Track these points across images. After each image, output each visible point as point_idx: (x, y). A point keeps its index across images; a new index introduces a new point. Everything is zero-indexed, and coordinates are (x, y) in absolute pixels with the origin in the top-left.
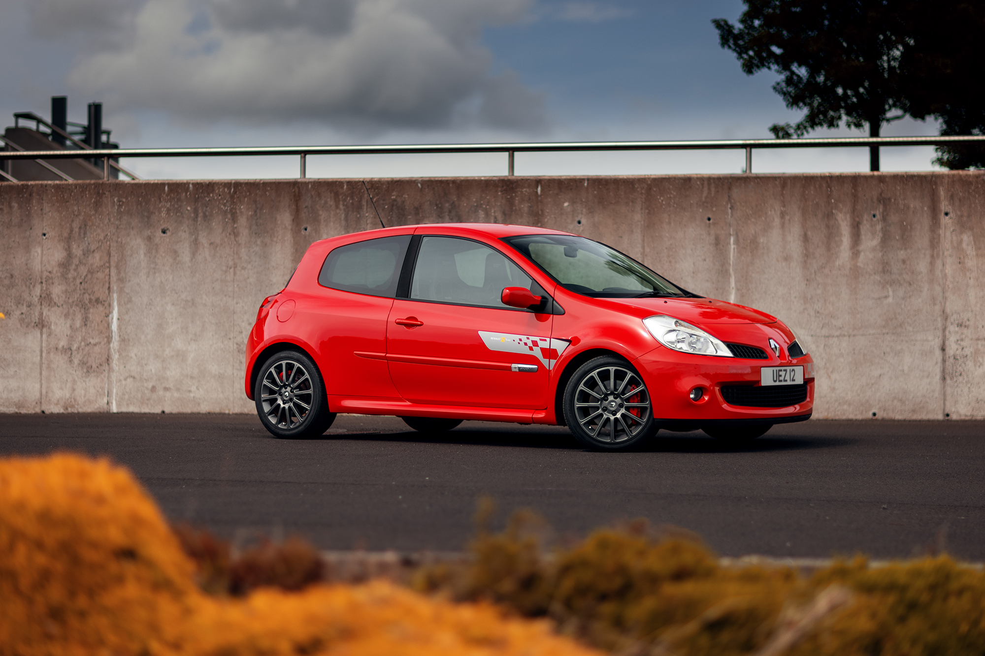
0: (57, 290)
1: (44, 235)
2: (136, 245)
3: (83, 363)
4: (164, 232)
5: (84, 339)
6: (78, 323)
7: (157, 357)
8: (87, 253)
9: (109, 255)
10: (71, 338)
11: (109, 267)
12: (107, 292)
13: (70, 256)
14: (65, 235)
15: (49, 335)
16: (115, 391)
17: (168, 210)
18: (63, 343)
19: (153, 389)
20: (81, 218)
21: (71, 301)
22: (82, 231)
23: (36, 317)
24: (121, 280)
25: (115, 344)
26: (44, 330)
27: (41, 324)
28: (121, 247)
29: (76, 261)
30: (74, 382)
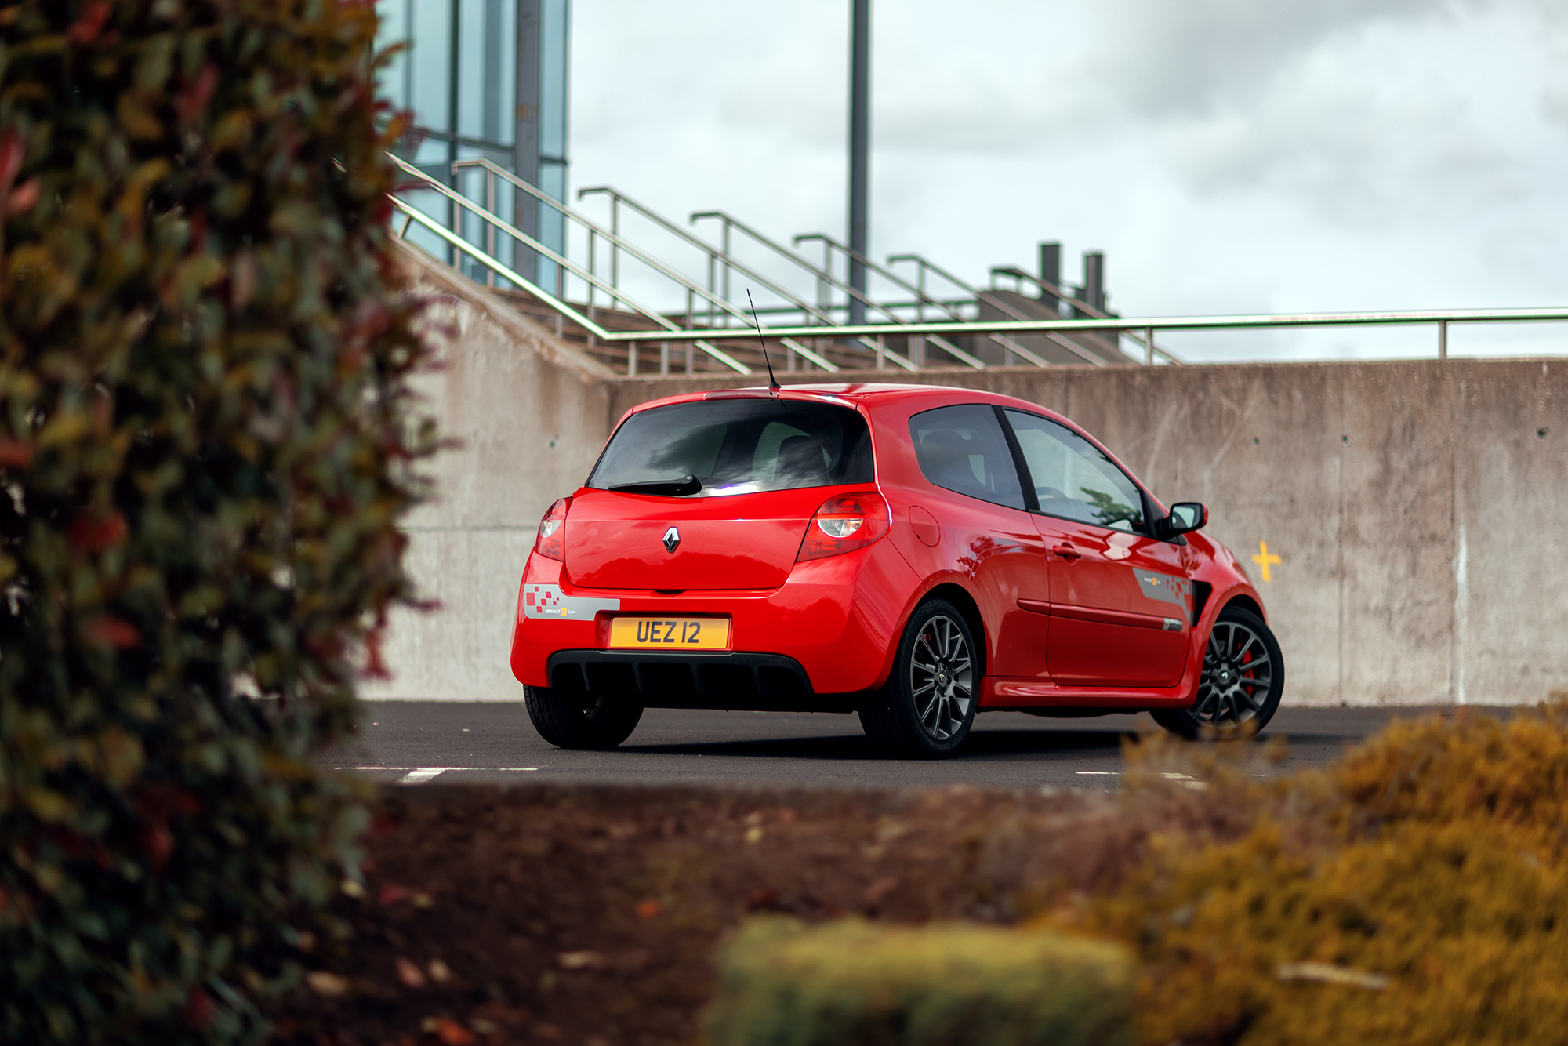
0: (1367, 522)
1: (1345, 438)
2: (1497, 454)
3: (1409, 631)
4: (1541, 433)
5: (1411, 595)
6: (1401, 570)
7: (1530, 621)
8: (1416, 465)
9: (1452, 468)
10: (1390, 594)
11: (1453, 487)
12: (1449, 524)
13: (1387, 469)
14: (1380, 437)
15: (1355, 588)
16: (1462, 673)
17: (1548, 402)
18: (1377, 601)
19: (1525, 670)
20: (1406, 413)
21: (1389, 537)
22: (1408, 435)
23: (1332, 560)
24: (1472, 507)
25: (1462, 603)
26: (1347, 582)
27: (1341, 573)
28: (1472, 458)
29: (1397, 479)
30: (1395, 659)
